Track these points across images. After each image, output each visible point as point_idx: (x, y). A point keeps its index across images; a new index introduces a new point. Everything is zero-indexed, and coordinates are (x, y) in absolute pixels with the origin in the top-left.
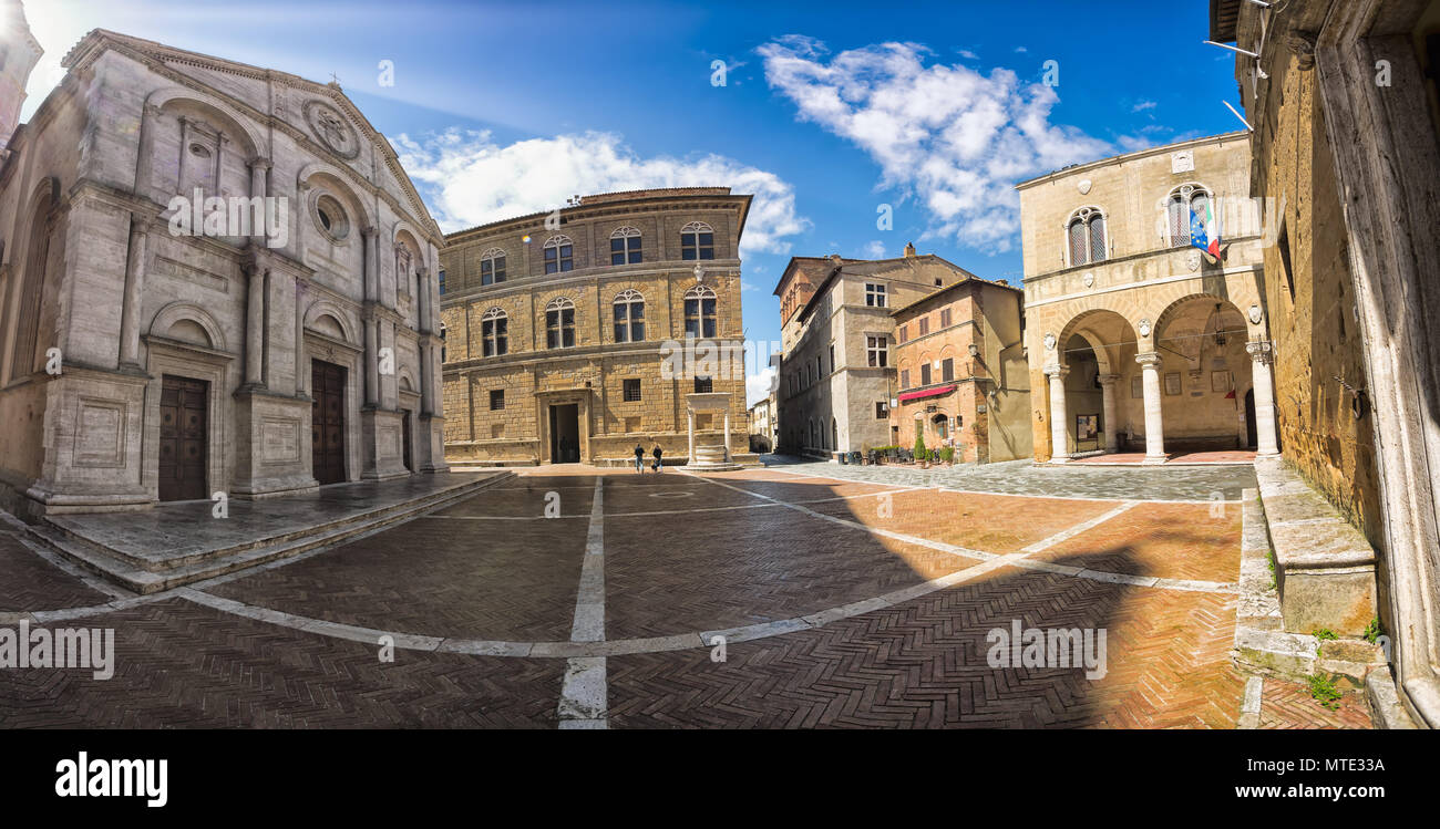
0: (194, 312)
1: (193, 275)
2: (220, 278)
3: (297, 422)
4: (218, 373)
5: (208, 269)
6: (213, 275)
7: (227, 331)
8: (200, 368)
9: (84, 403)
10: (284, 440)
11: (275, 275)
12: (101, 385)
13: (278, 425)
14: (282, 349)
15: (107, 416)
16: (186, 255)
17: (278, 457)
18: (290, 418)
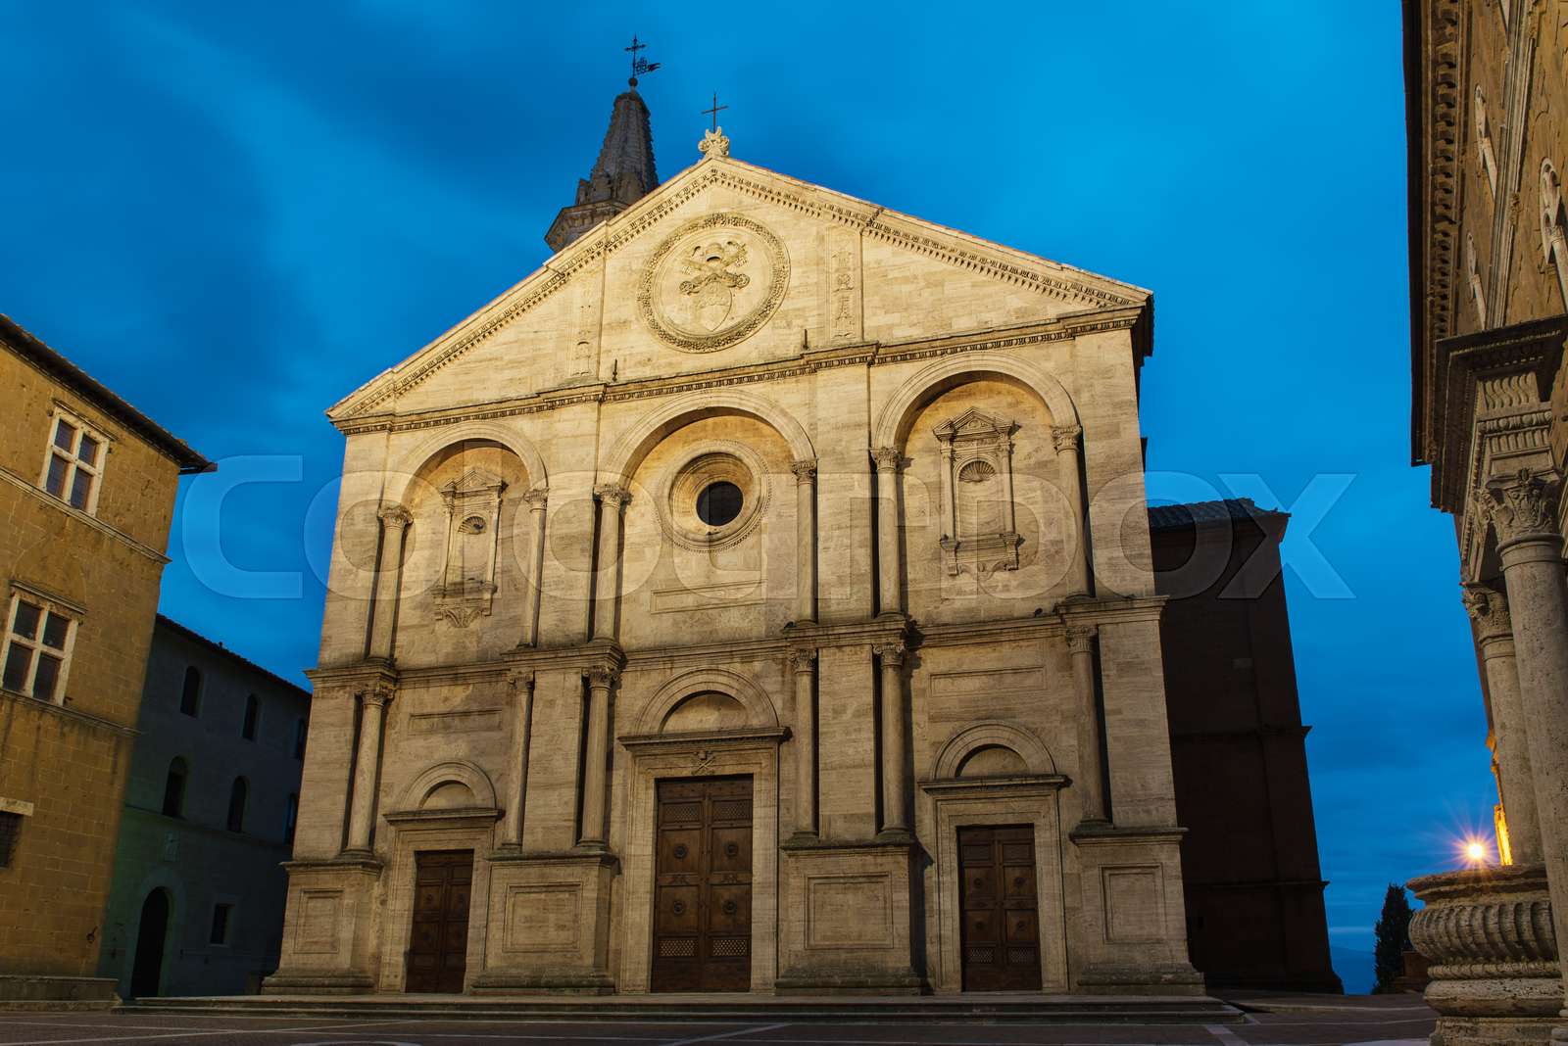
0: (452, 771)
1: (457, 721)
2: (491, 712)
3: (572, 888)
4: (483, 837)
5: (475, 707)
6: (481, 713)
7: (498, 780)
8: (460, 837)
9: (308, 895)
10: (552, 917)
11: (542, 681)
12: (320, 877)
13: (543, 896)
14: (549, 786)
15: (328, 905)
16: (446, 699)
17: (539, 940)
18: (560, 885)
